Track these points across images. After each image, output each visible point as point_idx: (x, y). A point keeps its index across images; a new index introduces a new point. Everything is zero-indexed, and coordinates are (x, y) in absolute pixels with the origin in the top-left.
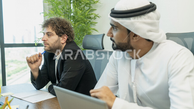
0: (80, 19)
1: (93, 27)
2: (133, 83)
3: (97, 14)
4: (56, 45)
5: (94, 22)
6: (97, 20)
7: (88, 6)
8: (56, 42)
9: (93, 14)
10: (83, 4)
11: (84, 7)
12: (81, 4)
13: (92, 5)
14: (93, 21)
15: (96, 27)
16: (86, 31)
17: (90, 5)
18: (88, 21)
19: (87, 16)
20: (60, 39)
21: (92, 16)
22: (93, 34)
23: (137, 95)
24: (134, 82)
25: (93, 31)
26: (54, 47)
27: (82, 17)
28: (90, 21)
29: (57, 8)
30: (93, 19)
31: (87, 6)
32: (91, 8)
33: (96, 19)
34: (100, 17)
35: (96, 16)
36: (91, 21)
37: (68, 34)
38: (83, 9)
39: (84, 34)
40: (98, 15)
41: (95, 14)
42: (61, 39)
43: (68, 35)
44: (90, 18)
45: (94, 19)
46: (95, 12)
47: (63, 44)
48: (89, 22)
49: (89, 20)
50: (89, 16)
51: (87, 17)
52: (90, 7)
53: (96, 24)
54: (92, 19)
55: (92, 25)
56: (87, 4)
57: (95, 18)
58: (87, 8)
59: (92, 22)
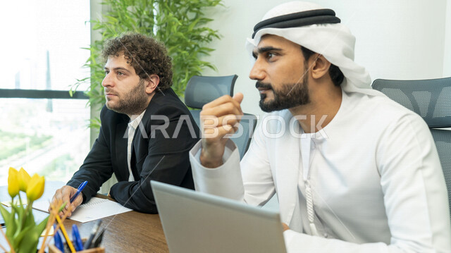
0: (175, 40)
1: (204, 59)
2: (306, 182)
3: (214, 29)
4: (135, 96)
5: (206, 49)
6: (215, 44)
7: (194, 11)
8: (135, 90)
9: (206, 30)
10: (185, 6)
11: (186, 13)
12: (178, 6)
13: (203, 10)
14: (203, 44)
15: (211, 59)
16: (188, 68)
17: (199, 8)
18: (193, 46)
19: (192, 34)
20: (143, 84)
21: (204, 34)
22: (203, 75)
23: (314, 207)
24: (308, 181)
25: (206, 67)
26: (129, 101)
27: (181, 34)
28: (197, 46)
29: (124, 11)
30: (205, 42)
31: (191, 11)
32: (201, 17)
33: (211, 40)
34: (222, 36)
35: (212, 35)
36: (200, 45)
37: (161, 74)
38: (182, 17)
39: (185, 74)
40: (217, 31)
41: (211, 30)
42: (146, 83)
43: (161, 76)
44: (199, 38)
45: (207, 41)
46: (211, 26)
47: (149, 94)
48: (195, 48)
49: (196, 42)
50: (196, 34)
51: (193, 36)
52: (198, 14)
53: (211, 53)
54: (202, 41)
55: (202, 54)
56: (194, 5)
57: (209, 39)
58: (191, 15)
59: (203, 48)
